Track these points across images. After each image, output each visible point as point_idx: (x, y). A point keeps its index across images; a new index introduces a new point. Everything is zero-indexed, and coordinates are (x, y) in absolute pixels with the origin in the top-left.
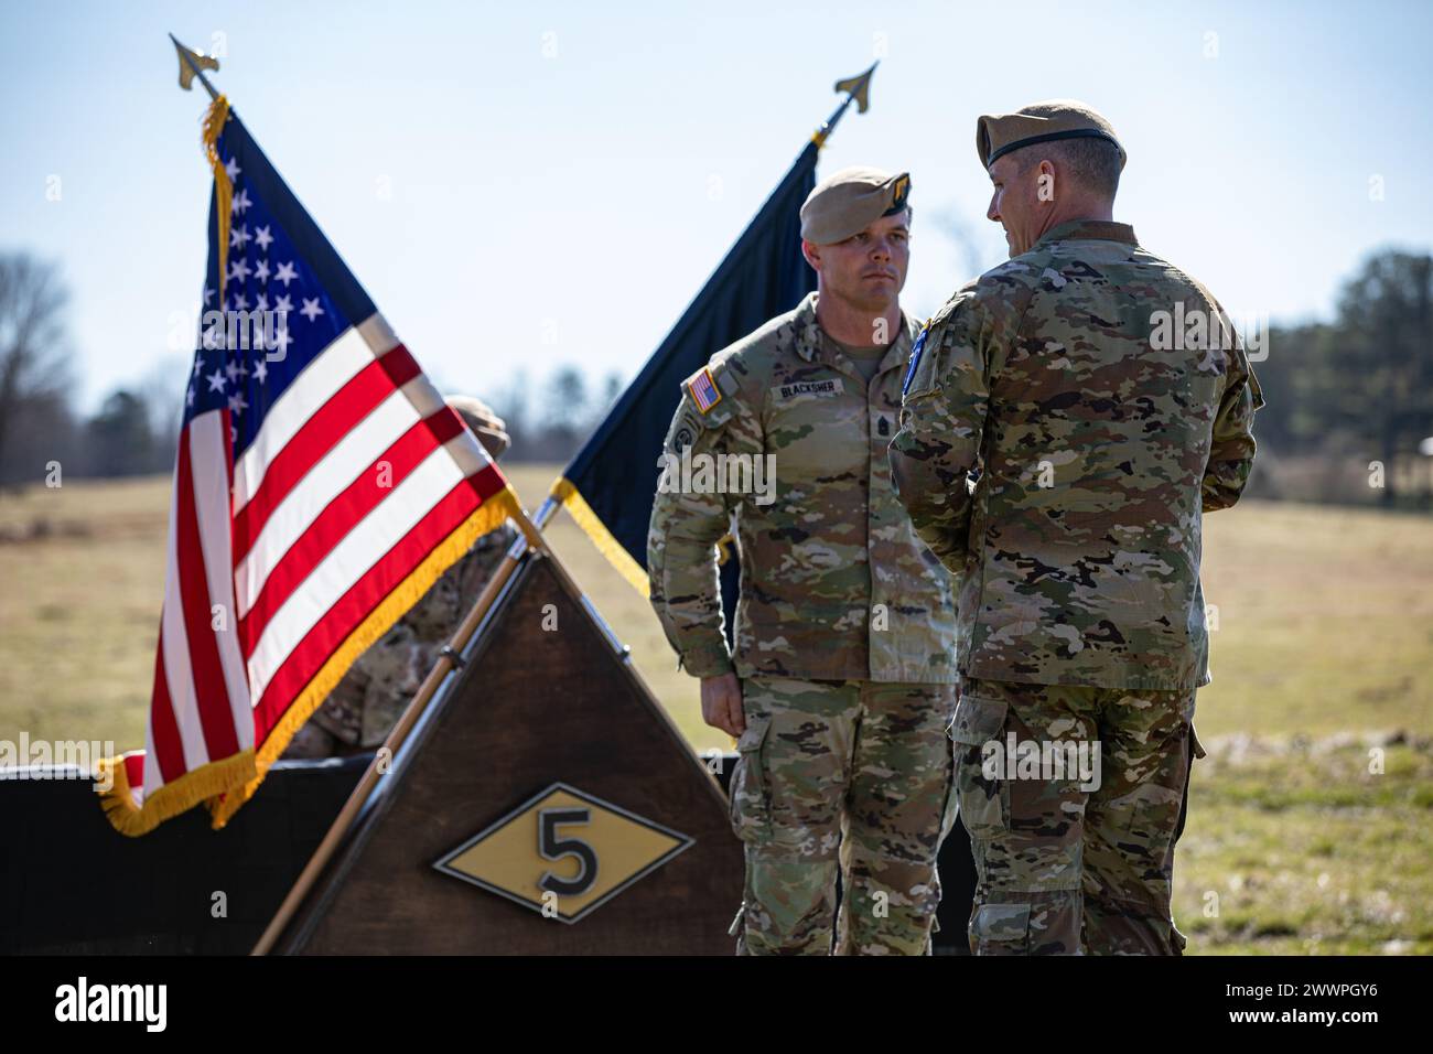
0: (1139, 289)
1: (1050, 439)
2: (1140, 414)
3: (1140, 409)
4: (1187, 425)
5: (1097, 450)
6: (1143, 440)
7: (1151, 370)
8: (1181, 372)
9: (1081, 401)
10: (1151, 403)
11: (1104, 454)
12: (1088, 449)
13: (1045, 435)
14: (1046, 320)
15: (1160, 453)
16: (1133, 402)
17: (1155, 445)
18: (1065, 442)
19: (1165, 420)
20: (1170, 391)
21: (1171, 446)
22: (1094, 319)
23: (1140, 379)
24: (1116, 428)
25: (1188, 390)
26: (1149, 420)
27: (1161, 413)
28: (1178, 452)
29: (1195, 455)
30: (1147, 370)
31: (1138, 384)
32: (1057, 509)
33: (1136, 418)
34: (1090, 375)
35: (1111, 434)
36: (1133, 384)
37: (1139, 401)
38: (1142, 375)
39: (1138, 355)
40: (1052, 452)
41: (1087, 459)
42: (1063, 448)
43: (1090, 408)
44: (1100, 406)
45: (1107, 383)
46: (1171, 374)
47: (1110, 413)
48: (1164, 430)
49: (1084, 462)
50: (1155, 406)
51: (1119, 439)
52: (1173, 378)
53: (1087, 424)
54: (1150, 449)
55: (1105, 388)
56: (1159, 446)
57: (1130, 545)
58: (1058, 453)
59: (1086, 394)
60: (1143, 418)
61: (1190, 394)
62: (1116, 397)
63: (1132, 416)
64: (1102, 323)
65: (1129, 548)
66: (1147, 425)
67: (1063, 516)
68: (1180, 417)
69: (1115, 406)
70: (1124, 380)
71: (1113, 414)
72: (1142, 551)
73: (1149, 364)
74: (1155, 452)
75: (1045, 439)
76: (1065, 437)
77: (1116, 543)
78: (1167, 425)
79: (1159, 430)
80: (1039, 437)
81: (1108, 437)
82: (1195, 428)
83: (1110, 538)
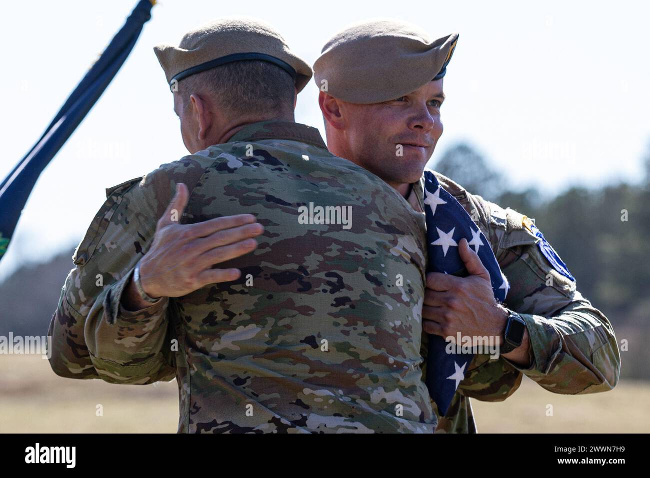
0: (322, 179)
1: (232, 315)
2: (328, 288)
3: (329, 283)
4: (382, 303)
5: (281, 323)
6: (330, 314)
7: (340, 247)
8: (373, 252)
9: (262, 274)
10: (340, 278)
11: (288, 327)
12: (271, 321)
13: (226, 312)
14: (214, 198)
15: (347, 329)
16: (322, 275)
17: (342, 320)
18: (247, 317)
19: (354, 296)
20: (360, 269)
21: (360, 324)
22: (269, 198)
23: (328, 254)
24: (303, 299)
25: (381, 269)
26: (338, 295)
27: (350, 289)
28: (371, 329)
29: (390, 335)
30: (334, 247)
31: (326, 258)
32: (243, 377)
33: (325, 291)
34: (268, 249)
35: (296, 306)
36: (321, 258)
37: (328, 275)
38: (330, 250)
39: (322, 233)
40: (234, 328)
41: (271, 333)
42: (245, 323)
43: (272, 281)
44: (284, 279)
45: (289, 256)
46: (361, 253)
47: (296, 284)
48: (352, 307)
49: (267, 335)
50: (344, 281)
51: (306, 310)
52: (364, 256)
53: (270, 297)
54: (336, 324)
55: (289, 261)
56: (346, 321)
57: (322, 409)
58: (240, 328)
59: (266, 267)
60: (332, 292)
61: (384, 274)
62: (303, 269)
63: (321, 289)
64: (279, 201)
65: (320, 411)
66: (336, 300)
67: (249, 382)
68: (373, 294)
69: (302, 277)
70: (309, 254)
71: (300, 286)
72: (335, 415)
73: (337, 242)
74: (342, 327)
75: (226, 317)
76: (246, 312)
77: (307, 407)
78: (356, 301)
79: (347, 306)
80: (220, 316)
81: (295, 309)
82: (390, 308)
83: (299, 403)
